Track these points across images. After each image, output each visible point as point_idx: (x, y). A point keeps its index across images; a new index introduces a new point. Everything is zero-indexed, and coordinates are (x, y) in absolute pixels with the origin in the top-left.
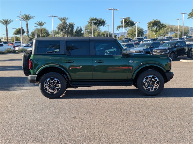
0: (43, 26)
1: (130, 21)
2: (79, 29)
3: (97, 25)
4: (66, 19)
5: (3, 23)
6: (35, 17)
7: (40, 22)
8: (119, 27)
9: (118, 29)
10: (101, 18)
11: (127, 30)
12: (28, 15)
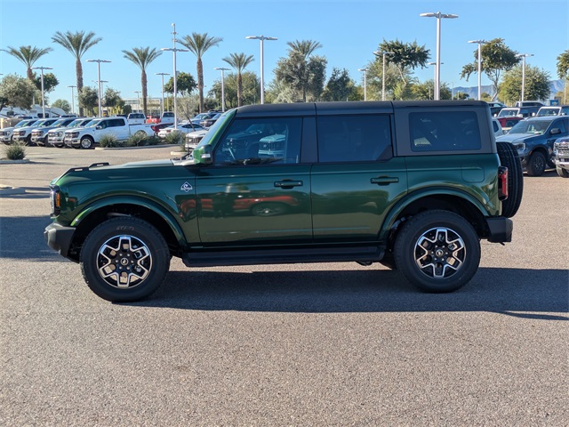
0: (245, 66)
1: (503, 50)
2: (339, 76)
3: (402, 64)
4: (311, 48)
5: (135, 58)
6: (221, 40)
7: (238, 55)
8: (469, 70)
9: (466, 74)
10: (415, 43)
11: (495, 77)
12: (202, 36)
